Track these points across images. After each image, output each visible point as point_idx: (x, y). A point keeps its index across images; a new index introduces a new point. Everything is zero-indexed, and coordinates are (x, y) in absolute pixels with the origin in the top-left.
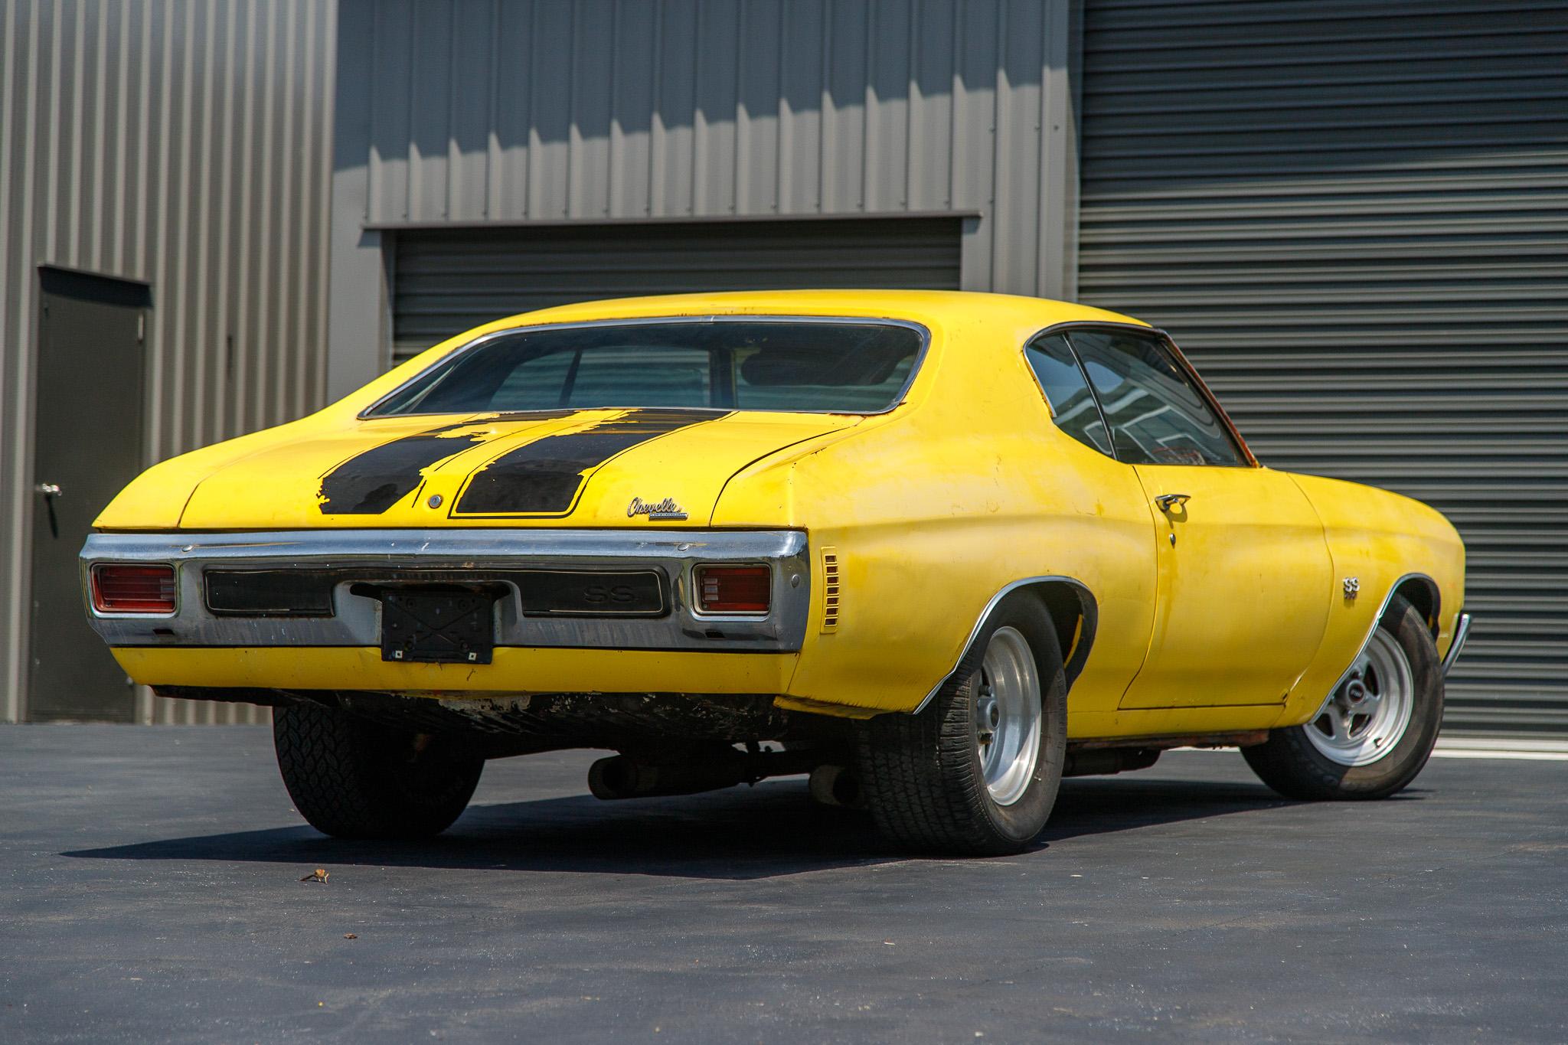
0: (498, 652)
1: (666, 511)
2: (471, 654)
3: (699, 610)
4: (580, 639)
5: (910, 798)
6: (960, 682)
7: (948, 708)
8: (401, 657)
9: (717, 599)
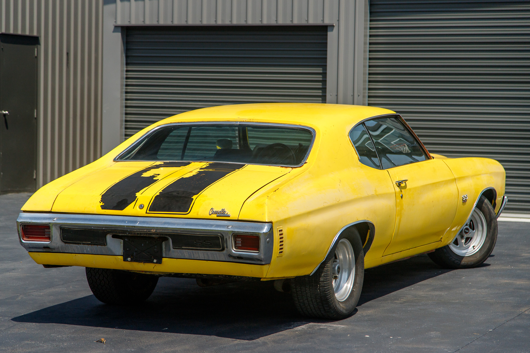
0: (164, 259)
1: (223, 214)
2: (154, 260)
3: (234, 249)
4: (193, 257)
5: (309, 302)
6: (326, 263)
7: (322, 272)
8: (130, 260)
9: (241, 246)
